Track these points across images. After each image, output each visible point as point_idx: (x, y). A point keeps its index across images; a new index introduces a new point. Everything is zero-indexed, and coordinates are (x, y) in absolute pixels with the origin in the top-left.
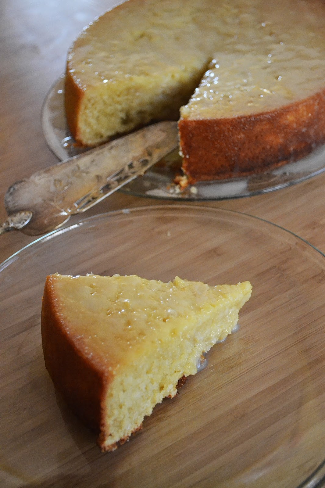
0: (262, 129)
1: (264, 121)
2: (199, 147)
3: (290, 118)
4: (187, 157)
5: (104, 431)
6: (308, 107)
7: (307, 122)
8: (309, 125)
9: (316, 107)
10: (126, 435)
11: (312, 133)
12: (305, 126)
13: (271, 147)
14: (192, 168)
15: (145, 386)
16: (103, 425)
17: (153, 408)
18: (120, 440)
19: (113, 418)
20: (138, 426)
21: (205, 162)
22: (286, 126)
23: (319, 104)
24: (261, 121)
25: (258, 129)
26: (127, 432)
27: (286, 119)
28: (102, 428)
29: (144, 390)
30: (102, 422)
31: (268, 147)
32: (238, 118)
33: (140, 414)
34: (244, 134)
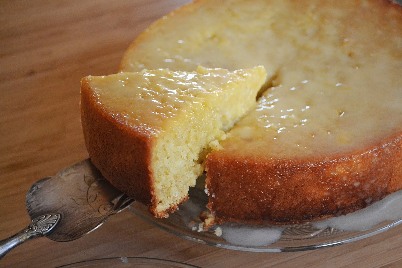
0: (303, 179)
1: (307, 170)
2: (228, 188)
3: (340, 170)
4: (213, 196)
5: (155, 196)
6: (365, 158)
7: (361, 176)
8: (363, 180)
9: (376, 160)
10: (175, 203)
11: (367, 187)
12: (357, 181)
13: (313, 200)
14: (218, 208)
15: (186, 155)
16: (153, 189)
17: (196, 179)
18: (170, 208)
19: (161, 184)
20: (185, 195)
21: (233, 204)
22: (335, 178)
23: (379, 156)
24: (303, 170)
25: (298, 178)
26: (175, 200)
27: (335, 171)
28: (152, 193)
29: (186, 159)
30: (152, 186)
31: (309, 199)
33: (185, 184)
34: (280, 181)
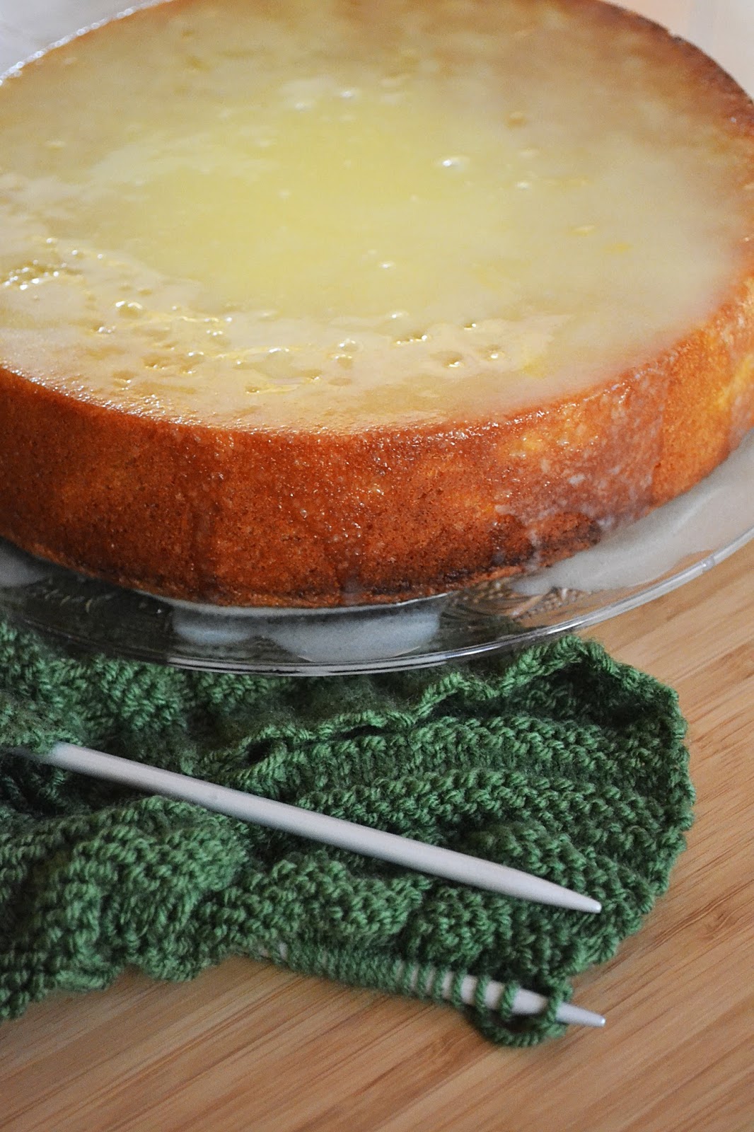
0: (441, 474)
1: (450, 449)
2: (245, 513)
3: (532, 443)
6: (593, 410)
7: (587, 455)
8: (595, 467)
9: (619, 413)
11: (601, 486)
12: (579, 470)
13: (469, 529)
21: (262, 555)
22: (520, 466)
23: (627, 403)
24: (438, 449)
25: (428, 473)
27: (520, 447)
31: (459, 527)
32: (368, 435)
34: (382, 483)
